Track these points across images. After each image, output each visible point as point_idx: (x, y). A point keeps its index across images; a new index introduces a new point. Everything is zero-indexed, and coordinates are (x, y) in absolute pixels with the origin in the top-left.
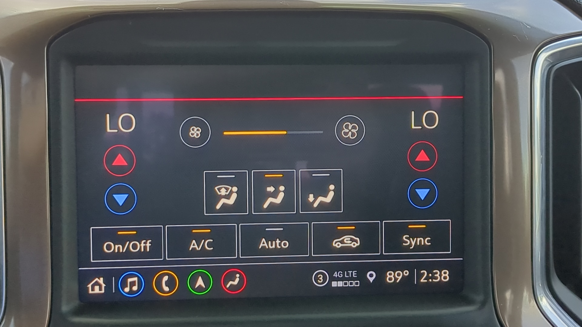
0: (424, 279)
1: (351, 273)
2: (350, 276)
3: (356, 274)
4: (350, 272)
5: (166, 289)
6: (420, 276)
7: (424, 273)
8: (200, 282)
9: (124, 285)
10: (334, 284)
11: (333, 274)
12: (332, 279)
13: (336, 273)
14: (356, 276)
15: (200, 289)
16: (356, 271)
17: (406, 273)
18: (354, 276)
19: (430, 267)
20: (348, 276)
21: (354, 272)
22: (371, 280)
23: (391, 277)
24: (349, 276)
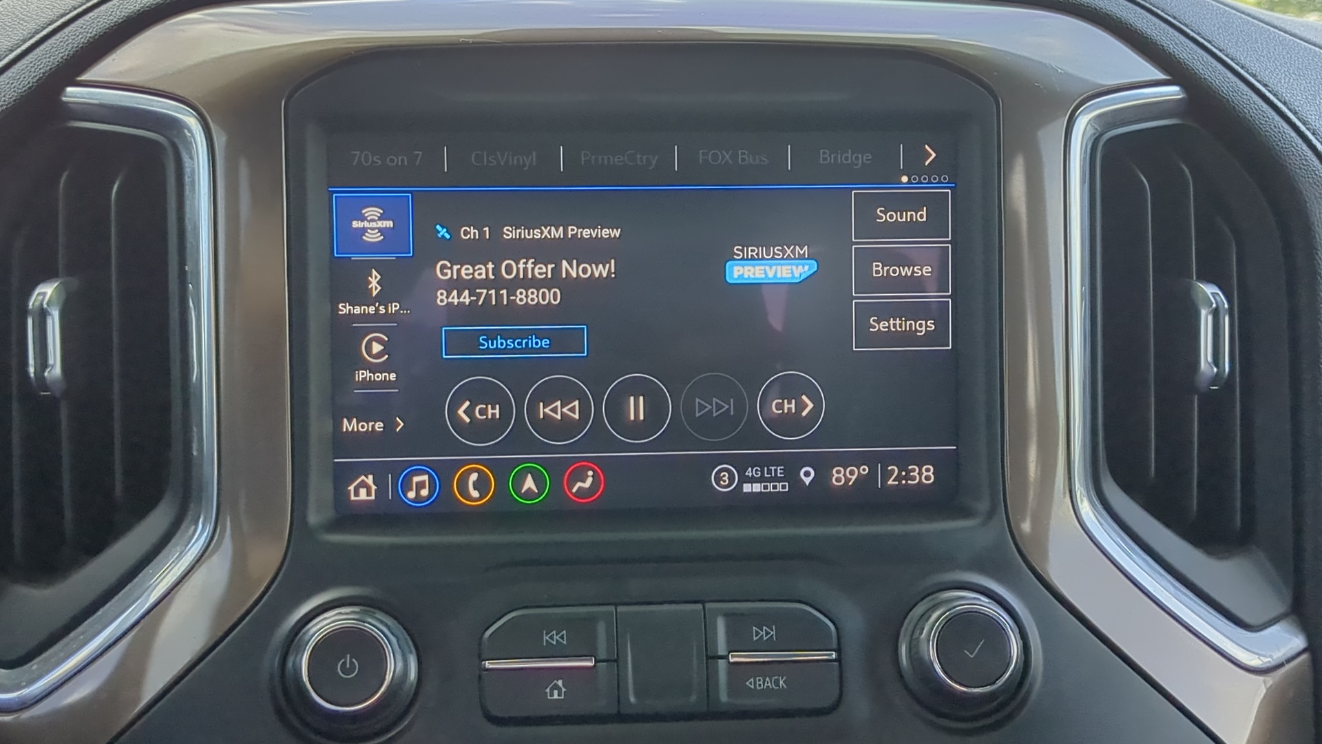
0: (894, 481)
1: (775, 469)
2: (773, 475)
3: (782, 471)
4: (773, 468)
5: (475, 494)
6: (886, 475)
7: (893, 470)
8: (529, 483)
9: (406, 486)
10: (747, 488)
11: (745, 472)
12: (744, 479)
13: (750, 469)
14: (782, 475)
15: (529, 495)
16: (782, 467)
17: (864, 470)
18: (779, 475)
19: (904, 461)
20: (769, 476)
21: (779, 468)
22: (807, 481)
23: (841, 476)
24: (771, 474)
